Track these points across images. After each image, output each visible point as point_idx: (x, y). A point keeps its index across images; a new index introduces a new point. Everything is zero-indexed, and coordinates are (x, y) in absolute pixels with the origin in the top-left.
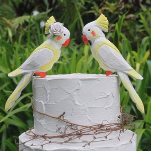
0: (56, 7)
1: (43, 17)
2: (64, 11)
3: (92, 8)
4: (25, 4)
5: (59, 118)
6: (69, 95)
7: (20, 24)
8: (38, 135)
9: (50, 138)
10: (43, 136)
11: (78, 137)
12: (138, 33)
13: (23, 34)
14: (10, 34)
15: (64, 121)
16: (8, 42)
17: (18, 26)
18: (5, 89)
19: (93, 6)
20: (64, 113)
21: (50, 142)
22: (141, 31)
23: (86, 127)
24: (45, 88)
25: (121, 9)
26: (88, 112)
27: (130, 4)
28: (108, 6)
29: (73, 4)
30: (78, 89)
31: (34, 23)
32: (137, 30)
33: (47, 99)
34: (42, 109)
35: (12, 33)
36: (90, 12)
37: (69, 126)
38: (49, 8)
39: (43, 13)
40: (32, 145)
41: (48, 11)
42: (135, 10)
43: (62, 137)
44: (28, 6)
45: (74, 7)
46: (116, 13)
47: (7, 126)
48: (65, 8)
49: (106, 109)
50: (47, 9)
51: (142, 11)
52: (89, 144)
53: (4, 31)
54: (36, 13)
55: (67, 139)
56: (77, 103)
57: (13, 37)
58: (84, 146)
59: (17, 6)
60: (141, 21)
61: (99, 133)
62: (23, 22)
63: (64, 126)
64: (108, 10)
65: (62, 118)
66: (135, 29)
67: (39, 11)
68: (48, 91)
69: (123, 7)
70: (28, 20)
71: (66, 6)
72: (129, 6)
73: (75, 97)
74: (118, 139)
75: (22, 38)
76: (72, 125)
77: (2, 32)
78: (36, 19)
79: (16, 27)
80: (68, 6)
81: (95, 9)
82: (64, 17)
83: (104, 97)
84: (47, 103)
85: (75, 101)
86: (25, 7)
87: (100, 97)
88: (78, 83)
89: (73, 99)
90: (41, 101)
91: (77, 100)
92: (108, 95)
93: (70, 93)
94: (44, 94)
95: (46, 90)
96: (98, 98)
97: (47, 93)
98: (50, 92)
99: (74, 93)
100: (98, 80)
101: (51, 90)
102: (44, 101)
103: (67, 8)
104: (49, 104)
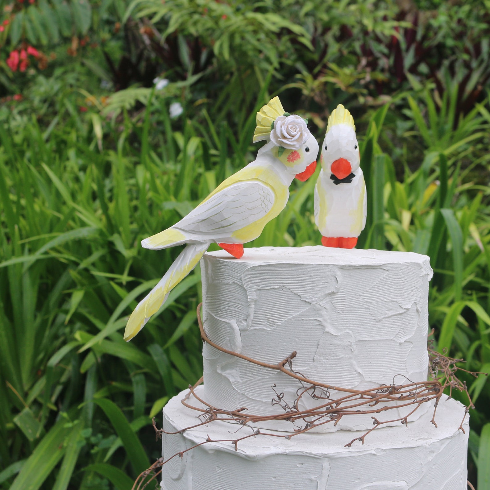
0: (209, 70)
1: (178, 93)
2: (228, 82)
3: (298, 76)
4: (134, 59)
5: (279, 368)
6: (308, 307)
7: (123, 109)
8: (219, 411)
9: (255, 419)
10: (233, 414)
11: (332, 420)
12: (403, 140)
13: (130, 131)
14: (98, 131)
15: (292, 375)
16: (92, 147)
17: (119, 111)
18: (93, 264)
19: (298, 72)
20: (294, 355)
21: (258, 433)
22: (407, 135)
23: (355, 393)
24: (241, 286)
25: (363, 82)
26: (356, 352)
27: (383, 70)
28: (335, 74)
29: (251, 66)
30: (333, 293)
31: (157, 105)
32: (399, 133)
33: (248, 316)
34: (232, 341)
35: (103, 127)
36: (292, 85)
37: (307, 389)
38: (195, 72)
39: (180, 84)
40: (208, 440)
41: (192, 79)
42: (394, 86)
43: (288, 418)
44: (143, 66)
45: (253, 73)
46: (352, 90)
47: (99, 356)
48: (232, 74)
49: (400, 344)
50: (189, 74)
51: (411, 89)
52: (361, 439)
53: (83, 121)
54: (161, 83)
55: (301, 423)
56: (329, 329)
57: (106, 136)
58: (349, 445)
59: (117, 66)
60: (407, 112)
61: (386, 409)
62: (133, 103)
63: (293, 390)
64: (333, 84)
65: (287, 367)
66: (394, 130)
67: (166, 78)
68: (252, 296)
69: (368, 78)
70: (143, 100)
71: (234, 69)
72: (381, 77)
73: (324, 313)
74: (433, 422)
75: (126, 139)
76: (314, 386)
77: (79, 124)
78: (162, 97)
79: (114, 115)
80: (239, 70)
81: (303, 81)
82: (228, 97)
83: (398, 313)
84: (248, 325)
85: (324, 324)
86: (135, 67)
87: (386, 314)
88: (332, 278)
89: (319, 319)
90: (230, 320)
91: (329, 321)
92: (408, 309)
93: (313, 303)
94: (239, 302)
95: (246, 291)
96: (383, 317)
97: (247, 301)
98: (255, 297)
99: (323, 301)
100: (385, 268)
101: (259, 292)
102: (238, 322)
103: (236, 74)
104: (252, 328)
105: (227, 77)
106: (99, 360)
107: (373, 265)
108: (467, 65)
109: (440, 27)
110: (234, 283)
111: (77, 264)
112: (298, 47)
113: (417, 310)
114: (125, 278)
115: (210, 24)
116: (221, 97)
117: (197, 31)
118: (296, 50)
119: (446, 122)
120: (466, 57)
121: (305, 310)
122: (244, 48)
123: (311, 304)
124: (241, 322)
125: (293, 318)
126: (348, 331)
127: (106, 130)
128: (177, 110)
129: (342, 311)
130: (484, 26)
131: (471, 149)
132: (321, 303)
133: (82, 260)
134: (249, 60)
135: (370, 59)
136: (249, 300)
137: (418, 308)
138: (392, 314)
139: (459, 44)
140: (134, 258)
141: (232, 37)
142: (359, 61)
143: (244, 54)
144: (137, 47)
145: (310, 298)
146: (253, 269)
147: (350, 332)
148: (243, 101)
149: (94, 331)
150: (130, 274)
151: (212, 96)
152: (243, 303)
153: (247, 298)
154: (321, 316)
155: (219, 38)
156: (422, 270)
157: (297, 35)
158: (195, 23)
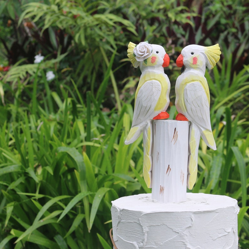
1: (52, 66)
2: (83, 57)
4: (20, 42)
6: (177, 235)
17: (16, 80)
18: (17, 187)
24: (140, 224)
25: (170, 55)
29: (98, 47)
30: (190, 227)
33: (143, 240)
38: (62, 53)
39: (53, 61)
41: (60, 57)
45: (99, 50)
47: (24, 243)
48: (85, 52)
50: (58, 54)
54: (39, 58)
56: (189, 246)
59: (10, 48)
62: (24, 74)
68: (146, 229)
69: (173, 51)
73: (185, 237)
80: (90, 50)
82: (83, 67)
83: (224, 235)
84: (144, 245)
85: (186, 243)
86: (21, 47)
87: (218, 236)
88: (190, 219)
89: (183, 241)
90: (133, 242)
91: (188, 242)
92: (229, 232)
93: (179, 233)
94: (138, 232)
95: (142, 226)
96: (217, 238)
97: (143, 232)
98: (147, 230)
99: (185, 232)
100: (217, 211)
101: (149, 227)
102: (138, 243)
103: (88, 52)
104: (146, 246)
105: (82, 53)
106: (24, 246)
107: (210, 210)
108: (235, 36)
109: (216, 11)
110: (135, 222)
111: (7, 187)
112: (127, 33)
113: (234, 232)
114: (38, 196)
115: (71, 22)
116: (80, 67)
117: (63, 26)
118: (126, 35)
119: (225, 79)
120: (234, 30)
121: (175, 236)
122: (93, 36)
123: (178, 233)
124: (140, 243)
125: (169, 241)
126: (198, 246)
127: (5, 89)
128: (51, 76)
129: (195, 236)
130: (244, 9)
131: (242, 96)
132: (184, 233)
133: (9, 184)
134: (97, 44)
135: (174, 39)
136: (144, 231)
137: (234, 231)
138: (221, 236)
139: (229, 22)
140: (41, 182)
141: (85, 30)
142: (167, 41)
143: (93, 40)
144: (21, 34)
145: (178, 230)
146: (146, 215)
147: (200, 247)
148: (94, 68)
149: (23, 230)
150: (40, 193)
151: (72, 65)
152: (140, 233)
153: (143, 231)
154: (184, 239)
155: (78, 32)
156: (235, 209)
157: (127, 26)
158: (61, 22)
